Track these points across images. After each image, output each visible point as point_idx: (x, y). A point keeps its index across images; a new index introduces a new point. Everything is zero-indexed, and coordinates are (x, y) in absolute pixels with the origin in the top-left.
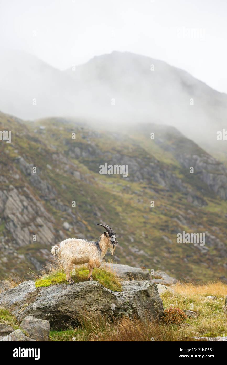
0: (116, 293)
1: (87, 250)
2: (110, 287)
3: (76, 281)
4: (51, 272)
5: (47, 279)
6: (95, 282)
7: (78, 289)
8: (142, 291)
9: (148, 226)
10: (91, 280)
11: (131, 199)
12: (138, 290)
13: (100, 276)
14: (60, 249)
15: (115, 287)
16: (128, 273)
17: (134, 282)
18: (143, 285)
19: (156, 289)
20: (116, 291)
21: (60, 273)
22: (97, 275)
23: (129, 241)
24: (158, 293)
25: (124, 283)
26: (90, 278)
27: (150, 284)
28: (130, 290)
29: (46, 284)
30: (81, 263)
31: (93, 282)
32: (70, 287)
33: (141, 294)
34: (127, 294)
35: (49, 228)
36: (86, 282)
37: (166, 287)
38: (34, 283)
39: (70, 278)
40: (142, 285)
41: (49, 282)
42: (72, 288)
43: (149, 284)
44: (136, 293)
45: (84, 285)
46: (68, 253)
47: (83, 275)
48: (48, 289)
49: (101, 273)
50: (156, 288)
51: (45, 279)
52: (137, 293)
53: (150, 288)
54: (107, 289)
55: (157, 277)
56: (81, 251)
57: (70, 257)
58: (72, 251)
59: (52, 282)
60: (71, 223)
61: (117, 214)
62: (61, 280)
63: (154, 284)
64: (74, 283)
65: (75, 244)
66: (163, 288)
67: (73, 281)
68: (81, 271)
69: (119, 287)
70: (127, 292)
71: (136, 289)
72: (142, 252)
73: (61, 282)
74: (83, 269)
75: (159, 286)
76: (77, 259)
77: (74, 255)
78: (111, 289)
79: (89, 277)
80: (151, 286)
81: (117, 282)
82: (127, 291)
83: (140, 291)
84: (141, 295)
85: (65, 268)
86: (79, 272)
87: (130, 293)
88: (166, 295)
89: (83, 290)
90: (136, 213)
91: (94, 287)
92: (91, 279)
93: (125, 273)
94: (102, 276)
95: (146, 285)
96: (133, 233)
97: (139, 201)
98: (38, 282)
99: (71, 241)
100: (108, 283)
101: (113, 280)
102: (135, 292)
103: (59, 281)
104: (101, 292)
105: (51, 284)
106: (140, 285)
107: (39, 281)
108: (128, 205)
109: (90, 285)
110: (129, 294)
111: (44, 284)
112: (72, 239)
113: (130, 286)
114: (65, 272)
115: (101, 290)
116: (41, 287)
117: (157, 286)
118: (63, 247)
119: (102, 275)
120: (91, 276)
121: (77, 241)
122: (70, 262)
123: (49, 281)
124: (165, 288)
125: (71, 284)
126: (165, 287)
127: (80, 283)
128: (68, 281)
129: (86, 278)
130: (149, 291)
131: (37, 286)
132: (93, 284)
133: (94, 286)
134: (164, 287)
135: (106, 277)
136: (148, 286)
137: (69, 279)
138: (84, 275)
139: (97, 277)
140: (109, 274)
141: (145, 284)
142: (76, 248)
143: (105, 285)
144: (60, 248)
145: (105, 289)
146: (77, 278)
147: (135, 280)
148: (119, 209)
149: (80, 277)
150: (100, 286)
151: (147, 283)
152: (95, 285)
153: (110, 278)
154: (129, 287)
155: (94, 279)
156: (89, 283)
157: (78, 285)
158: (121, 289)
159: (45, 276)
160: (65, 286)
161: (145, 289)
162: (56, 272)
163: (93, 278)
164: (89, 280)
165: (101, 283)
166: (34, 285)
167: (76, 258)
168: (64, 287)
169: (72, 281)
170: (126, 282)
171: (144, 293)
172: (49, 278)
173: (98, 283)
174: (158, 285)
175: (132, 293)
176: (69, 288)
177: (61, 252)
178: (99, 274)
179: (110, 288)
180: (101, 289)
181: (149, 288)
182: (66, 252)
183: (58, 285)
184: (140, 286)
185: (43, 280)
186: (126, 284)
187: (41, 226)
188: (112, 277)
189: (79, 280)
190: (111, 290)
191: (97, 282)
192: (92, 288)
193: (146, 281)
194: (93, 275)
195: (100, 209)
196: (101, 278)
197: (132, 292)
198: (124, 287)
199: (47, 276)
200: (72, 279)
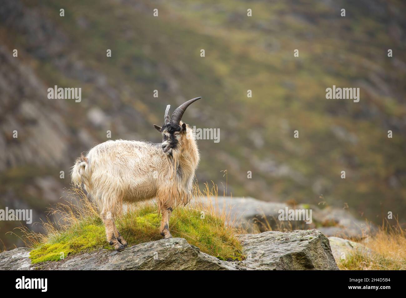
0: (230, 263)
1: (151, 165)
2: (213, 251)
3: (129, 242)
4: (68, 223)
5: (58, 241)
6: (177, 241)
7: (137, 261)
8: (293, 256)
9: (296, 106)
10: (166, 236)
11: (250, 42)
12: (282, 255)
13: (188, 226)
14: (90, 166)
15: (226, 249)
16: (255, 216)
17: (272, 235)
18: (295, 241)
19: (327, 248)
20: (229, 260)
21: (91, 226)
22: (180, 223)
23: (249, 144)
24: (333, 258)
25: (246, 238)
26: (165, 231)
27: (311, 238)
28: (264, 254)
29: (56, 254)
30: (142, 198)
31: (173, 240)
32: (117, 257)
33: (291, 262)
34: (258, 264)
35: (54, 126)
36: (156, 243)
37: (351, 242)
38: (27, 255)
39: (116, 235)
40: (292, 240)
41: (65, 248)
42: (122, 259)
43: (309, 236)
44: (278, 261)
45: (151, 250)
46: (109, 175)
47: (148, 226)
48: (62, 266)
49: (191, 217)
50: (326, 246)
51: (54, 243)
52: (282, 261)
53: (312, 246)
54: (207, 256)
55: (327, 221)
56: (140, 169)
57: (113, 184)
58: (120, 168)
59: (71, 247)
60: (107, 111)
61: (218, 82)
62: (94, 243)
63: (321, 237)
64: (125, 246)
65: (125, 153)
66: (344, 245)
67: (124, 242)
68: (141, 216)
69: (236, 249)
70: (256, 260)
71: (277, 250)
72: (284, 170)
73: (95, 247)
74: (146, 212)
75: (334, 241)
76: (132, 189)
77: (124, 178)
78: (216, 255)
79: (161, 229)
80: (315, 243)
81: (230, 238)
82: (255, 258)
83: (289, 256)
84: (290, 265)
85: (103, 212)
86: (138, 218)
87: (264, 261)
88: (353, 263)
89: (149, 261)
90: (263, 76)
91: (175, 253)
92: (168, 235)
93: (248, 218)
94: (193, 225)
95: (302, 240)
96: (259, 126)
97: (269, 46)
98: (36, 250)
99: (115, 146)
100: (209, 242)
101: (220, 233)
102: (277, 258)
103: (90, 245)
104: (194, 263)
105: (70, 253)
106: (287, 241)
107: (39, 248)
108: (243, 58)
109: (167, 250)
110: (262, 265)
111: (51, 254)
112: (117, 141)
113: (262, 246)
114: (103, 220)
115: (193, 260)
116: (45, 262)
117: (328, 241)
118: (97, 162)
119: (193, 221)
120: (166, 227)
121: (129, 146)
122: (114, 197)
123: (65, 245)
124: (349, 247)
125: (119, 250)
126: (348, 242)
127: (141, 246)
128: (111, 244)
129: (155, 233)
130: (311, 254)
131: (34, 260)
132: (173, 246)
133: (175, 250)
134: (347, 244)
135: (202, 227)
136: (306, 243)
137: (113, 238)
138: (149, 224)
139: (182, 227)
140: (210, 220)
141: (299, 237)
142: (126, 161)
143: (203, 246)
144: (88, 163)
145: (202, 255)
146: (132, 234)
147: (273, 230)
148: (222, 69)
149: (139, 232)
150: (189, 248)
151: (303, 235)
152: (178, 247)
153: (212, 229)
154: (261, 249)
155: (175, 231)
156: (161, 245)
157: (136, 249)
158: (241, 253)
159: (54, 235)
160: (104, 256)
161: (299, 249)
162: (81, 223)
163: (171, 232)
164: (163, 235)
165: (193, 243)
166: (28, 259)
167: (129, 186)
168: (101, 257)
169: (120, 241)
170: (253, 235)
171: (298, 259)
172: (63, 239)
173: (184, 243)
174: (331, 239)
175: (268, 262)
176: (113, 260)
177: (92, 172)
178: (185, 221)
179: (213, 253)
180: (194, 256)
181: (309, 248)
182: (104, 172)
183: (86, 255)
184: (287, 244)
185: (49, 244)
186: (252, 240)
187: (33, 122)
188: (217, 226)
189: (137, 239)
190: (218, 258)
191: (181, 240)
192: (171, 255)
193: (302, 231)
194: (171, 224)
195: (176, 74)
196: (191, 229)
197: (268, 258)
198: (249, 247)
199: (56, 235)
200: (121, 238)
